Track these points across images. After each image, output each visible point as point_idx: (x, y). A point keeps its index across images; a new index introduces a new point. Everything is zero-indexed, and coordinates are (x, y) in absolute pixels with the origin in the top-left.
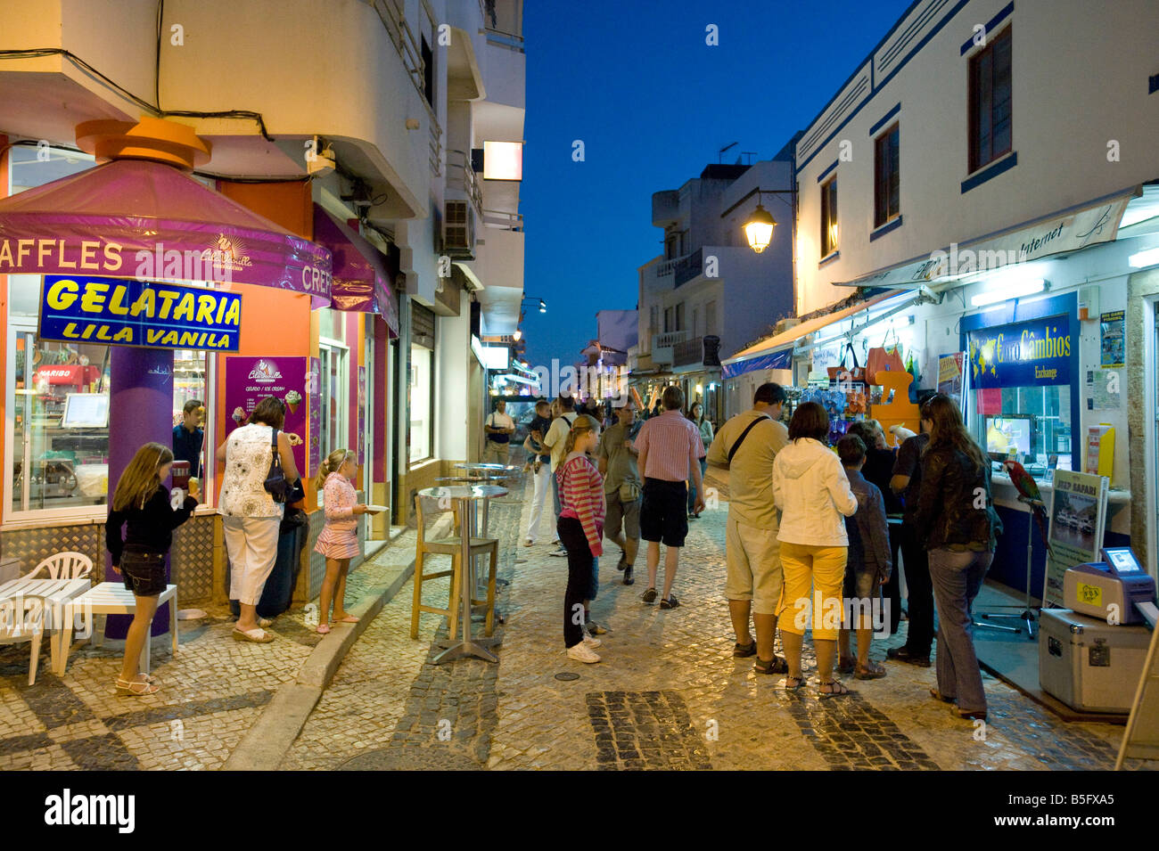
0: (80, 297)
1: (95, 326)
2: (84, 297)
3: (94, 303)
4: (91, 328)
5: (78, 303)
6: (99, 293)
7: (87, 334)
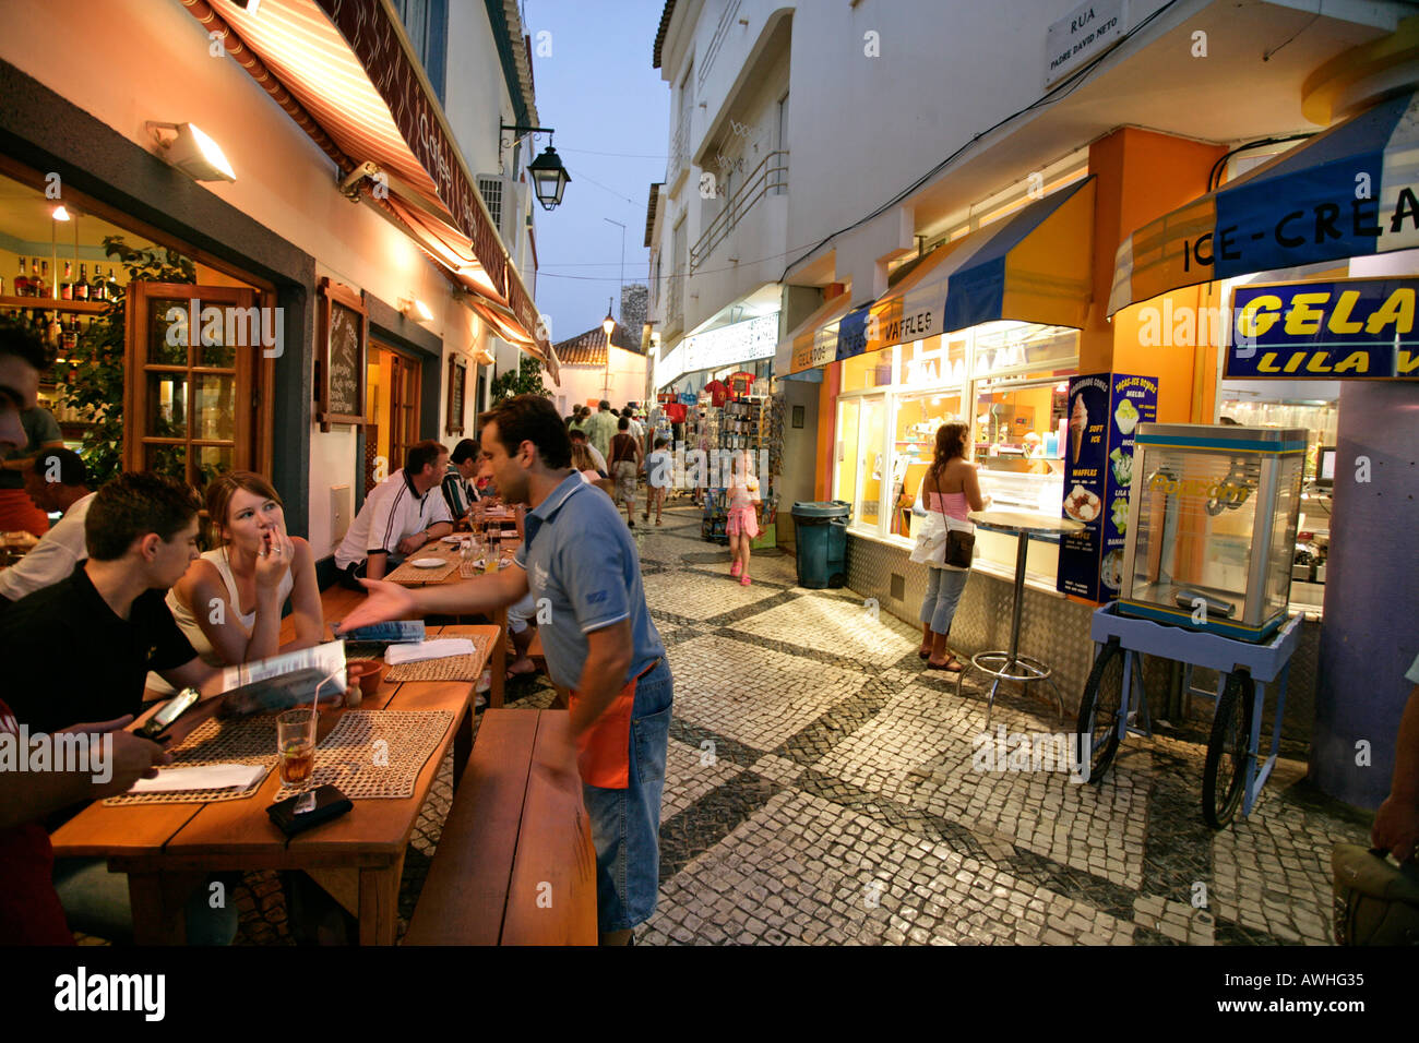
0: (1283, 316)
1: (1304, 354)
2: (1289, 315)
3: (1305, 322)
4: (1298, 358)
5: (1280, 324)
6: (1313, 307)
7: (1291, 366)
